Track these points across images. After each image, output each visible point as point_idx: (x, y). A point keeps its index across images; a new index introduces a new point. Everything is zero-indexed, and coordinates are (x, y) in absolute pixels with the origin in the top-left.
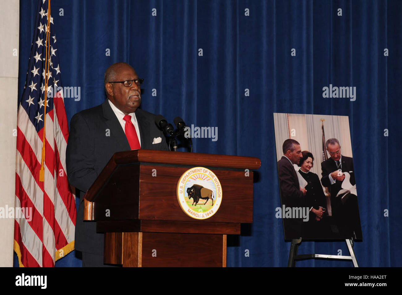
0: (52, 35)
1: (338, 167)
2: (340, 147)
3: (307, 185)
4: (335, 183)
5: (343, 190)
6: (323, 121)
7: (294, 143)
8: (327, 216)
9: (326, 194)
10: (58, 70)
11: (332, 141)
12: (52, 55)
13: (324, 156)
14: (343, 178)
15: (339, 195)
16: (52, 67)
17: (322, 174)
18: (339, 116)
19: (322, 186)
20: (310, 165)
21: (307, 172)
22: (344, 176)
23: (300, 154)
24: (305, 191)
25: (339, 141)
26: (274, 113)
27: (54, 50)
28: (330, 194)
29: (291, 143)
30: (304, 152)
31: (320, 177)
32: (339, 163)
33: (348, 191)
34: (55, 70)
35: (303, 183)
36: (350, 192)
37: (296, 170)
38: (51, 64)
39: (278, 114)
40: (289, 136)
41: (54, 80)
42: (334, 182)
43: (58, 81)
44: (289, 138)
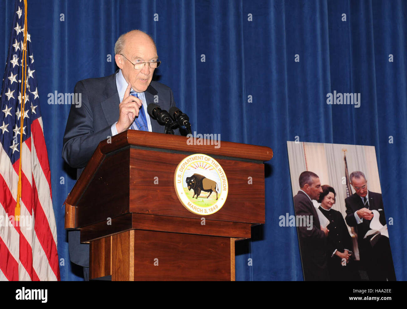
0: (29, 54)
1: (365, 204)
2: (366, 182)
3: (329, 225)
4: (362, 223)
5: (372, 230)
6: (344, 151)
7: (312, 176)
8: (354, 260)
9: (352, 235)
10: (36, 94)
11: (356, 174)
12: (29, 77)
13: (348, 191)
14: (371, 217)
15: (367, 236)
16: (29, 91)
17: (346, 211)
18: (363, 146)
19: (347, 226)
20: (332, 201)
21: (328, 209)
22: (372, 214)
23: (319, 188)
24: (327, 231)
25: (365, 175)
26: (288, 142)
27: (32, 71)
28: (356, 235)
29: (309, 176)
30: (324, 186)
31: (344, 215)
32: (365, 199)
33: (377, 232)
34: (33, 94)
35: (324, 222)
36: (380, 233)
37: (315, 206)
38: (28, 86)
39: (292, 143)
40: (306, 168)
41: (31, 106)
42: (361, 221)
43: (37, 107)
44: (306, 171)
